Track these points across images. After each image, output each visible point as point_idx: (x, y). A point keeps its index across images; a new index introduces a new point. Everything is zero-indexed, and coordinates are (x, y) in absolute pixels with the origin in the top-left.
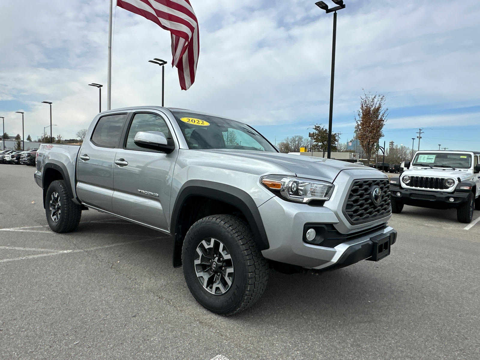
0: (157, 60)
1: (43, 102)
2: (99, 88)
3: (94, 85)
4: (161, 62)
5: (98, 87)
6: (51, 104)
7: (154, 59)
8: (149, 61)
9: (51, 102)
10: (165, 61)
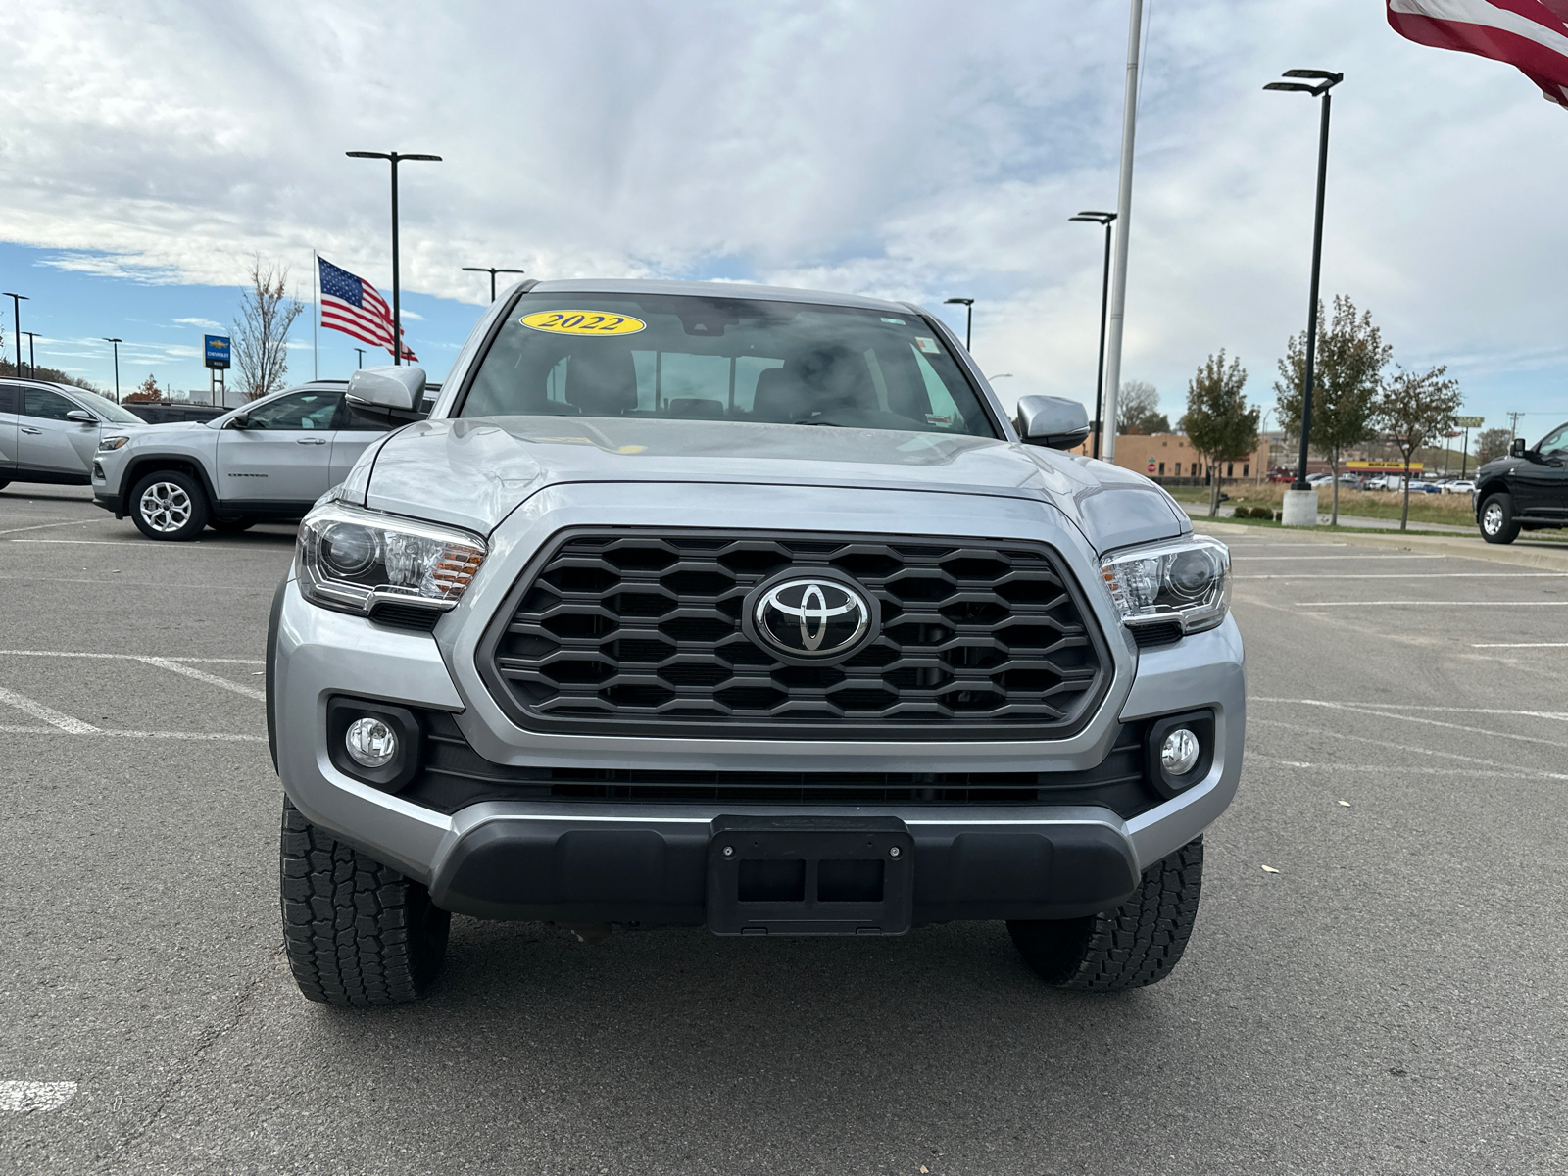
0: (1295, 76)
1: (946, 300)
2: (1107, 225)
3: (1087, 217)
4: (1315, 83)
5: (1103, 222)
6: (972, 305)
7: (1284, 75)
8: (1265, 88)
9: (971, 298)
10: (1336, 73)
